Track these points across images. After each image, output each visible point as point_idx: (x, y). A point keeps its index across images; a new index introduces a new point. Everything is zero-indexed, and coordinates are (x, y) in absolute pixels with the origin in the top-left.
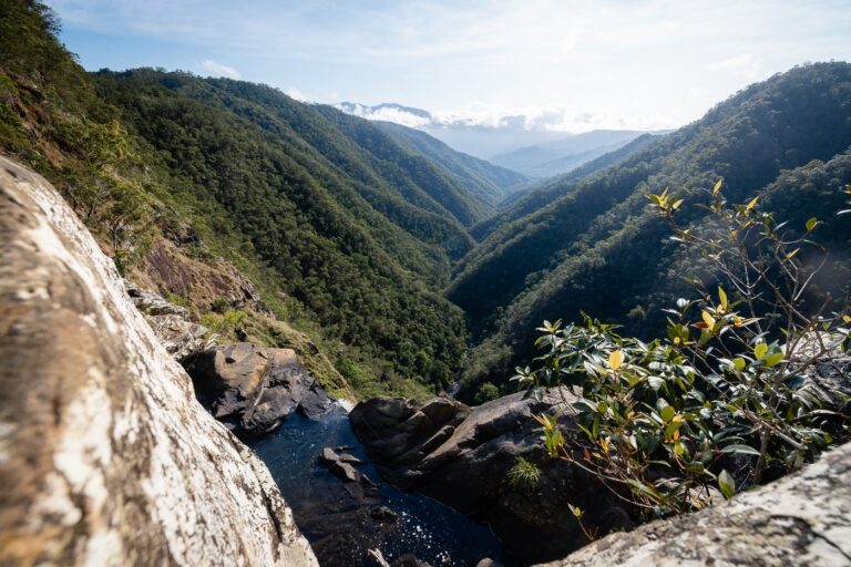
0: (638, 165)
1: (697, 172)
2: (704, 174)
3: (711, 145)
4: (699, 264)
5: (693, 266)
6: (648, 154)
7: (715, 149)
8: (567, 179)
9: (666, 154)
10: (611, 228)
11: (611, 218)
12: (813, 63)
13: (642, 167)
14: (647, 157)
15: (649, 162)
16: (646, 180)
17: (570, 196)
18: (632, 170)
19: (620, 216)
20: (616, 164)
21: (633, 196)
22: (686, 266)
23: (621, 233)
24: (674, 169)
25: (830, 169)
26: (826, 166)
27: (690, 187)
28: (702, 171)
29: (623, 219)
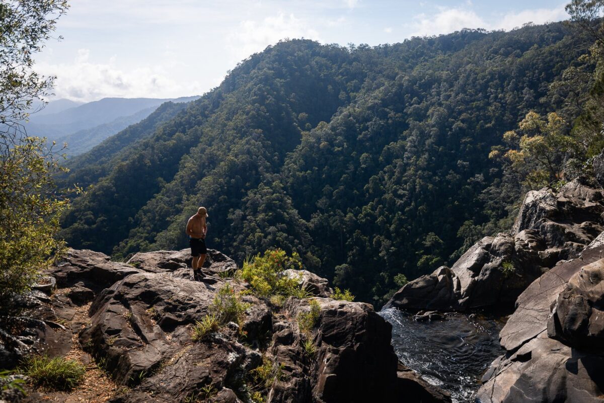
0: (175, 136)
1: (236, 140)
2: (244, 142)
3: (240, 112)
4: (270, 233)
5: (265, 237)
6: (180, 124)
7: (245, 117)
8: (89, 161)
9: (199, 123)
10: (168, 214)
11: (166, 203)
12: (291, 39)
13: (179, 139)
14: (181, 126)
15: (184, 132)
16: (188, 153)
17: (105, 182)
18: (171, 143)
19: (174, 198)
20: (148, 137)
21: (181, 173)
22: (260, 239)
23: (181, 218)
24: (213, 139)
25: (333, 129)
26: (329, 126)
27: (236, 156)
28: (241, 138)
29: (179, 201)
